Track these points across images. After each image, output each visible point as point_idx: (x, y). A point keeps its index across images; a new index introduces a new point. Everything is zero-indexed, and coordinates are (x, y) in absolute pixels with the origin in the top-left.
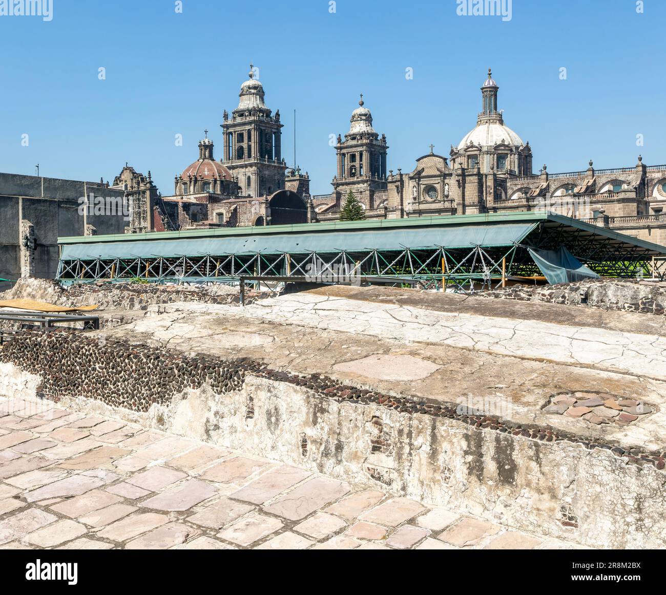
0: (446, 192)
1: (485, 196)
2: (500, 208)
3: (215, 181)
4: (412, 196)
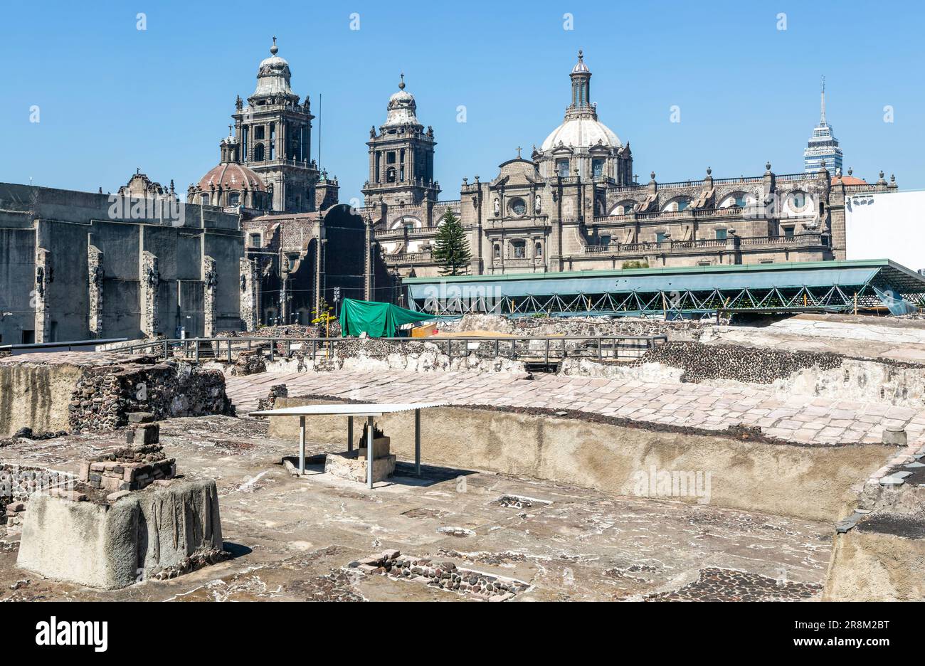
0: (537, 206)
1: (582, 211)
2: (602, 227)
3: (246, 191)
4: (493, 212)
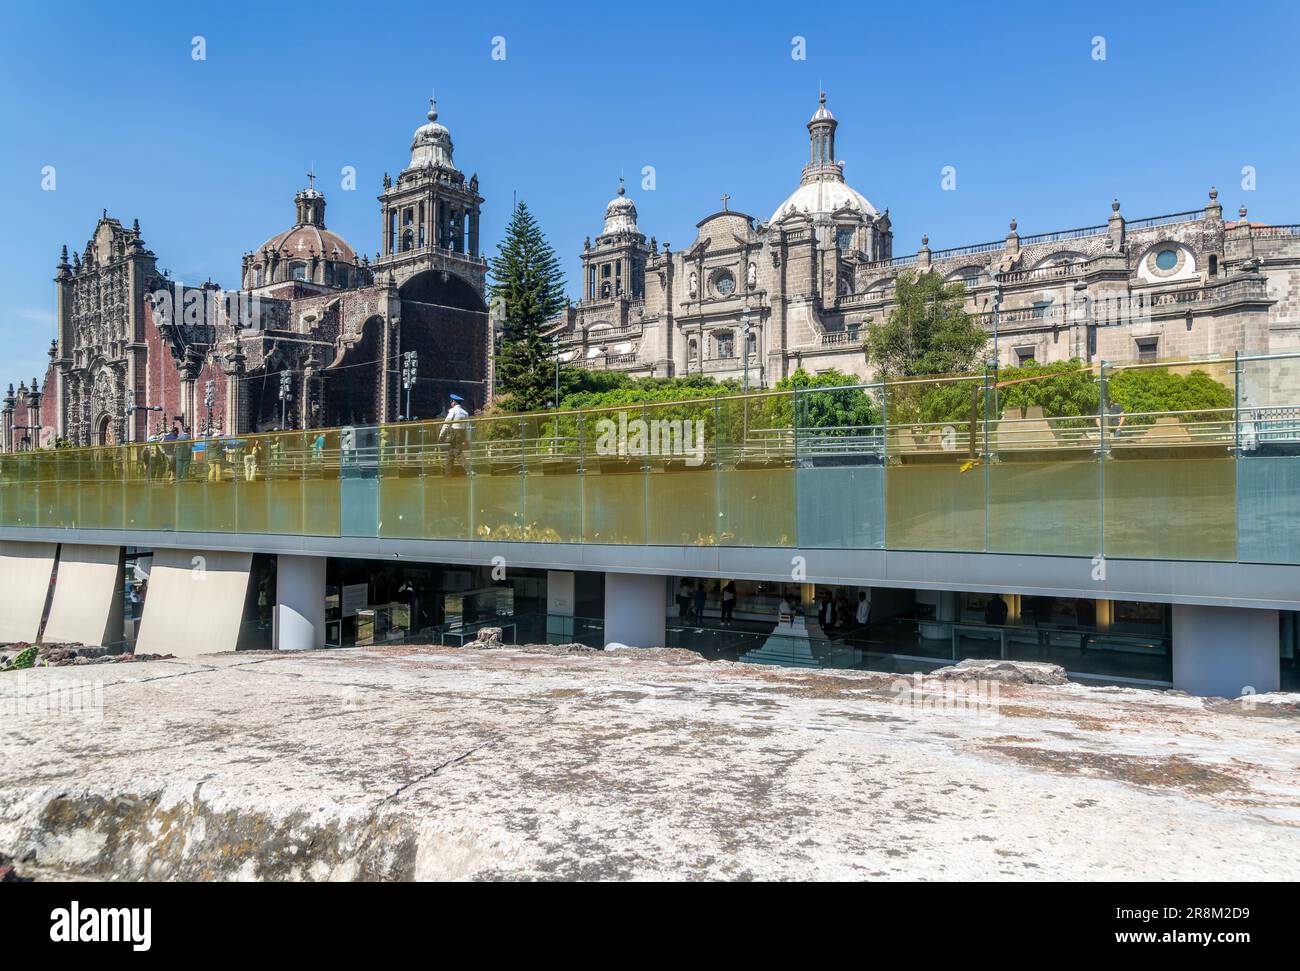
0: (750, 279)
1: (819, 286)
2: (849, 310)
4: (688, 293)
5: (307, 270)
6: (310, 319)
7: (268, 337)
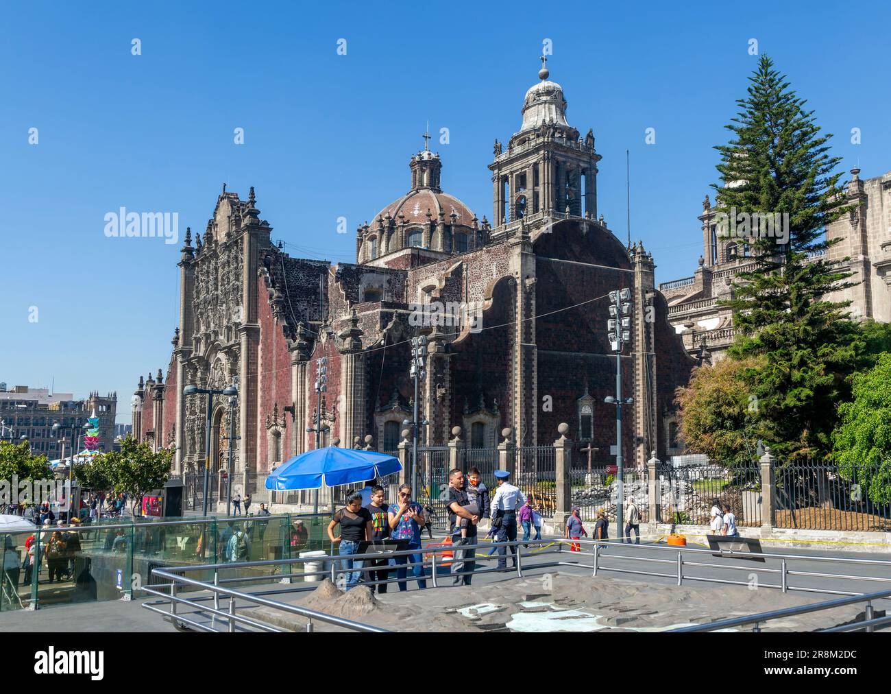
5: (423, 237)
6: (428, 290)
7: (385, 310)
